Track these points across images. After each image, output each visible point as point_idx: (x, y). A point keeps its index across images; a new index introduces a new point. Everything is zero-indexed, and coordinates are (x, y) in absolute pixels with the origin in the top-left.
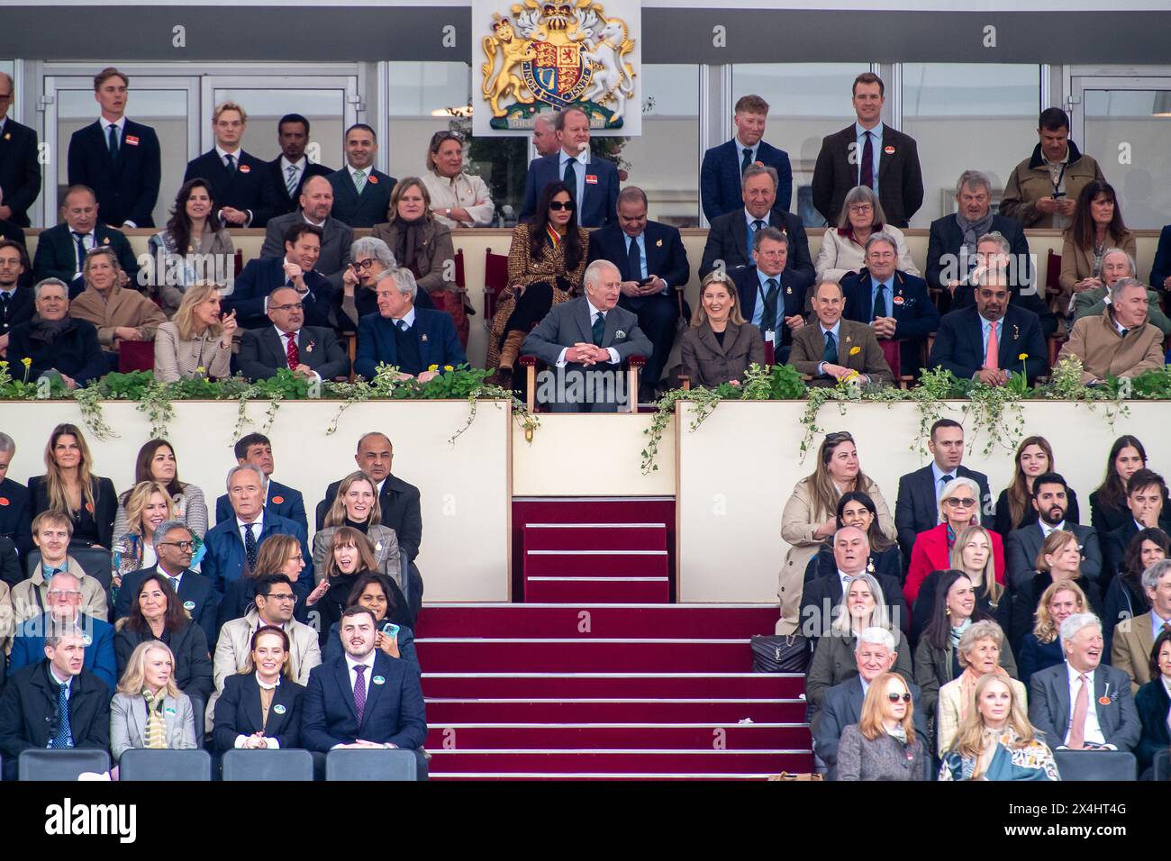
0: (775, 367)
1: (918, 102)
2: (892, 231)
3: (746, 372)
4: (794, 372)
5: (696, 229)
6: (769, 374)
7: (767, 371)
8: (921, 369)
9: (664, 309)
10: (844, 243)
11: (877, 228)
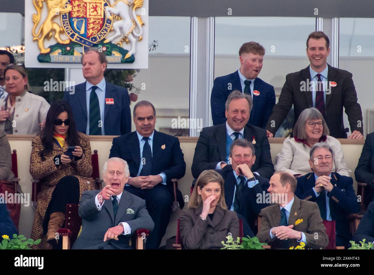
0: (244, 239)
1: (350, 47)
2: (333, 142)
3: (223, 242)
4: (258, 242)
5: (187, 137)
6: (239, 244)
7: (238, 241)
8: (351, 242)
9: (162, 194)
10: (299, 146)
11: (323, 139)
